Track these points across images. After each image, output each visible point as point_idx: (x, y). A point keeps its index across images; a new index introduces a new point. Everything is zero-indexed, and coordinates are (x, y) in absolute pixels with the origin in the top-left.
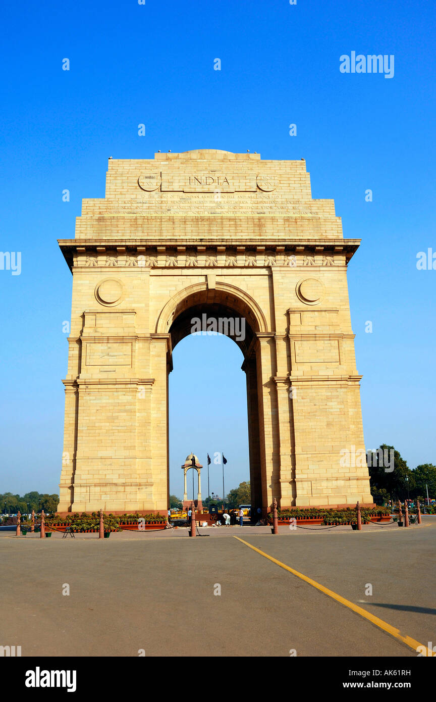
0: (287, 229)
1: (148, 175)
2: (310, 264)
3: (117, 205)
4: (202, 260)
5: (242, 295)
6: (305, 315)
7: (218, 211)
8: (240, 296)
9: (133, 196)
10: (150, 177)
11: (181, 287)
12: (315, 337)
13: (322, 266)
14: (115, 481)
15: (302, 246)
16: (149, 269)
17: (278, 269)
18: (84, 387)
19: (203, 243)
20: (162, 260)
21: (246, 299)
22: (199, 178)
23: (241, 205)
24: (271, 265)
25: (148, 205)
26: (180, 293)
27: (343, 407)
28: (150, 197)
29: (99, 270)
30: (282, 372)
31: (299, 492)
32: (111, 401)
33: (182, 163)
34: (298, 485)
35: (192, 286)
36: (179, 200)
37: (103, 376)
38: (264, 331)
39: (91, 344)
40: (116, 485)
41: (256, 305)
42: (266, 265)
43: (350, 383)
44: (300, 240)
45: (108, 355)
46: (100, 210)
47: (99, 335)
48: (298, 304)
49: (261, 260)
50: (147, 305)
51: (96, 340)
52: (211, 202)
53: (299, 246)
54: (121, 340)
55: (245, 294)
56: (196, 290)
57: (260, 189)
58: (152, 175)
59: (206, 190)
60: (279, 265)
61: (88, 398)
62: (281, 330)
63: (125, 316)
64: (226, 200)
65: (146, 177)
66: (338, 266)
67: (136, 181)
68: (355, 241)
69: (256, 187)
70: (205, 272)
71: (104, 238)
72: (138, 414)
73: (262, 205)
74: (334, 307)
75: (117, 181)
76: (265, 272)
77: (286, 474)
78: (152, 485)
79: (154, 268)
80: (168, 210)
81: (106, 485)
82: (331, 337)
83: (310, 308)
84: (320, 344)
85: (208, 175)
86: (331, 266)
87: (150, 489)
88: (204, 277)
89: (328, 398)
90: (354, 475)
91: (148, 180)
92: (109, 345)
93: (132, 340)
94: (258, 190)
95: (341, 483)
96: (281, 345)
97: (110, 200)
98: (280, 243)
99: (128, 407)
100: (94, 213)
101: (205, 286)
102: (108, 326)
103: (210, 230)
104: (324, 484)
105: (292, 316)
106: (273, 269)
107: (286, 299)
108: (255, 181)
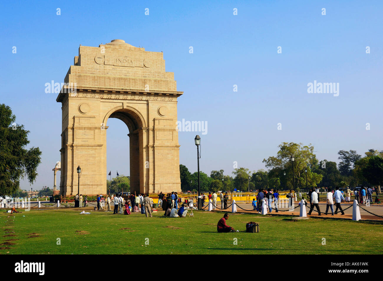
0: (155, 85)
1: (99, 57)
2: (163, 100)
3: (86, 69)
4: (121, 97)
5: (137, 111)
6: (160, 121)
7: (128, 75)
8: (136, 112)
9: (93, 66)
10: (100, 58)
11: (113, 107)
12: (164, 130)
13: (168, 101)
14: (89, 184)
15: (161, 93)
16: (100, 99)
17: (151, 102)
18: (75, 147)
19: (123, 90)
20: (105, 96)
21: (138, 113)
22: (120, 59)
23: (137, 73)
24: (148, 100)
25: (99, 70)
26: (112, 109)
27: (173, 157)
28: (100, 67)
29: (80, 98)
30: (151, 143)
31: (156, 188)
32: (86, 153)
33: (112, 50)
34: (156, 185)
35: (117, 107)
36: (112, 69)
37: (83, 143)
38: (144, 127)
39: (78, 130)
40: (89, 185)
41: (142, 116)
42: (146, 100)
43: (176, 148)
44: (161, 91)
45: (85, 134)
46: (79, 71)
47: (81, 126)
48: (158, 117)
49: (144, 98)
50: (100, 114)
51: (80, 128)
52: (125, 71)
53: (160, 93)
54: (90, 129)
55: (138, 111)
56: (118, 109)
57: (145, 66)
58: (100, 57)
59: (123, 65)
60: (151, 100)
61: (77, 151)
62: (151, 127)
63: (91, 119)
64: (131, 70)
65: (98, 58)
66: (174, 102)
67: (94, 59)
68: (181, 92)
69: (143, 65)
70: (122, 101)
71: (83, 86)
72: (97, 158)
73: (145, 73)
74: (172, 118)
75: (86, 59)
76: (145, 102)
77: (151, 181)
78: (102, 185)
79: (102, 99)
80: (108, 73)
81: (85, 185)
82: (170, 130)
83: (163, 118)
84: (166, 133)
85: (124, 59)
86: (171, 101)
87: (101, 186)
88: (122, 103)
89: (168, 154)
90: (175, 182)
91: (99, 59)
92: (85, 130)
93: (94, 129)
94: (144, 67)
95: (171, 185)
96: (151, 133)
97: (83, 67)
98: (153, 92)
99: (93, 156)
100: (76, 73)
101: (122, 107)
102: (84, 123)
103: (125, 84)
104: (165, 185)
105: (155, 121)
106: (149, 101)
107: (153, 114)
108: (143, 63)
